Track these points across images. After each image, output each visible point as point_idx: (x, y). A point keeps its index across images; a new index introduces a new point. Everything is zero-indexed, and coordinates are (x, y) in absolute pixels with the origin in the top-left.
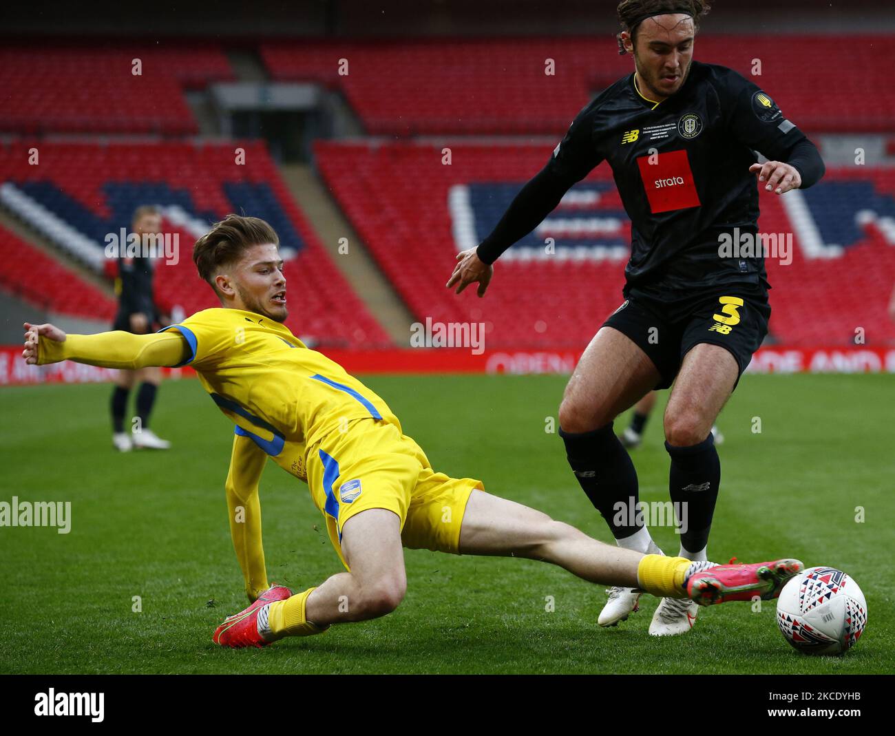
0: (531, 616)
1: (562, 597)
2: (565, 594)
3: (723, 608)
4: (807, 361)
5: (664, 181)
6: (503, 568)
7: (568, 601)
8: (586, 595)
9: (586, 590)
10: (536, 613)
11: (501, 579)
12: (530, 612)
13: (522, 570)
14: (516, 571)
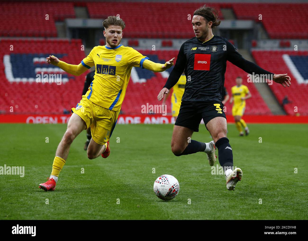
0: (31, 212)
1: (43, 206)
2: (44, 205)
3: (101, 210)
4: (142, 120)
5: (201, 62)
6: (21, 195)
7: (45, 207)
8: (51, 205)
9: (51, 203)
10: (33, 211)
11: (20, 199)
12: (31, 211)
13: (28, 196)
14: (26, 196)
